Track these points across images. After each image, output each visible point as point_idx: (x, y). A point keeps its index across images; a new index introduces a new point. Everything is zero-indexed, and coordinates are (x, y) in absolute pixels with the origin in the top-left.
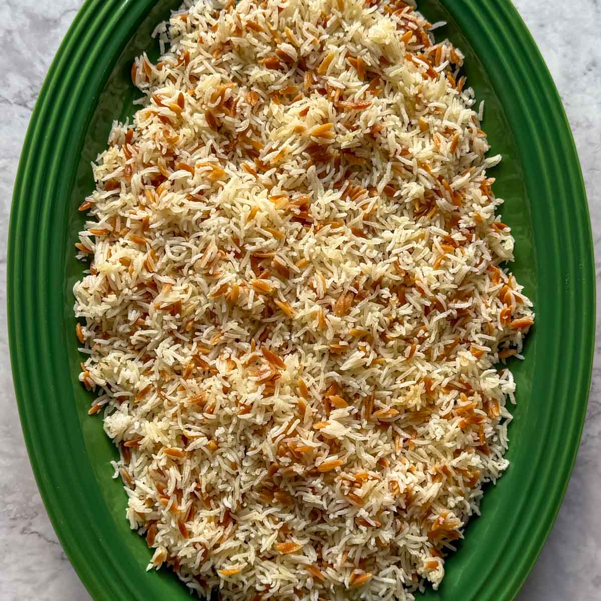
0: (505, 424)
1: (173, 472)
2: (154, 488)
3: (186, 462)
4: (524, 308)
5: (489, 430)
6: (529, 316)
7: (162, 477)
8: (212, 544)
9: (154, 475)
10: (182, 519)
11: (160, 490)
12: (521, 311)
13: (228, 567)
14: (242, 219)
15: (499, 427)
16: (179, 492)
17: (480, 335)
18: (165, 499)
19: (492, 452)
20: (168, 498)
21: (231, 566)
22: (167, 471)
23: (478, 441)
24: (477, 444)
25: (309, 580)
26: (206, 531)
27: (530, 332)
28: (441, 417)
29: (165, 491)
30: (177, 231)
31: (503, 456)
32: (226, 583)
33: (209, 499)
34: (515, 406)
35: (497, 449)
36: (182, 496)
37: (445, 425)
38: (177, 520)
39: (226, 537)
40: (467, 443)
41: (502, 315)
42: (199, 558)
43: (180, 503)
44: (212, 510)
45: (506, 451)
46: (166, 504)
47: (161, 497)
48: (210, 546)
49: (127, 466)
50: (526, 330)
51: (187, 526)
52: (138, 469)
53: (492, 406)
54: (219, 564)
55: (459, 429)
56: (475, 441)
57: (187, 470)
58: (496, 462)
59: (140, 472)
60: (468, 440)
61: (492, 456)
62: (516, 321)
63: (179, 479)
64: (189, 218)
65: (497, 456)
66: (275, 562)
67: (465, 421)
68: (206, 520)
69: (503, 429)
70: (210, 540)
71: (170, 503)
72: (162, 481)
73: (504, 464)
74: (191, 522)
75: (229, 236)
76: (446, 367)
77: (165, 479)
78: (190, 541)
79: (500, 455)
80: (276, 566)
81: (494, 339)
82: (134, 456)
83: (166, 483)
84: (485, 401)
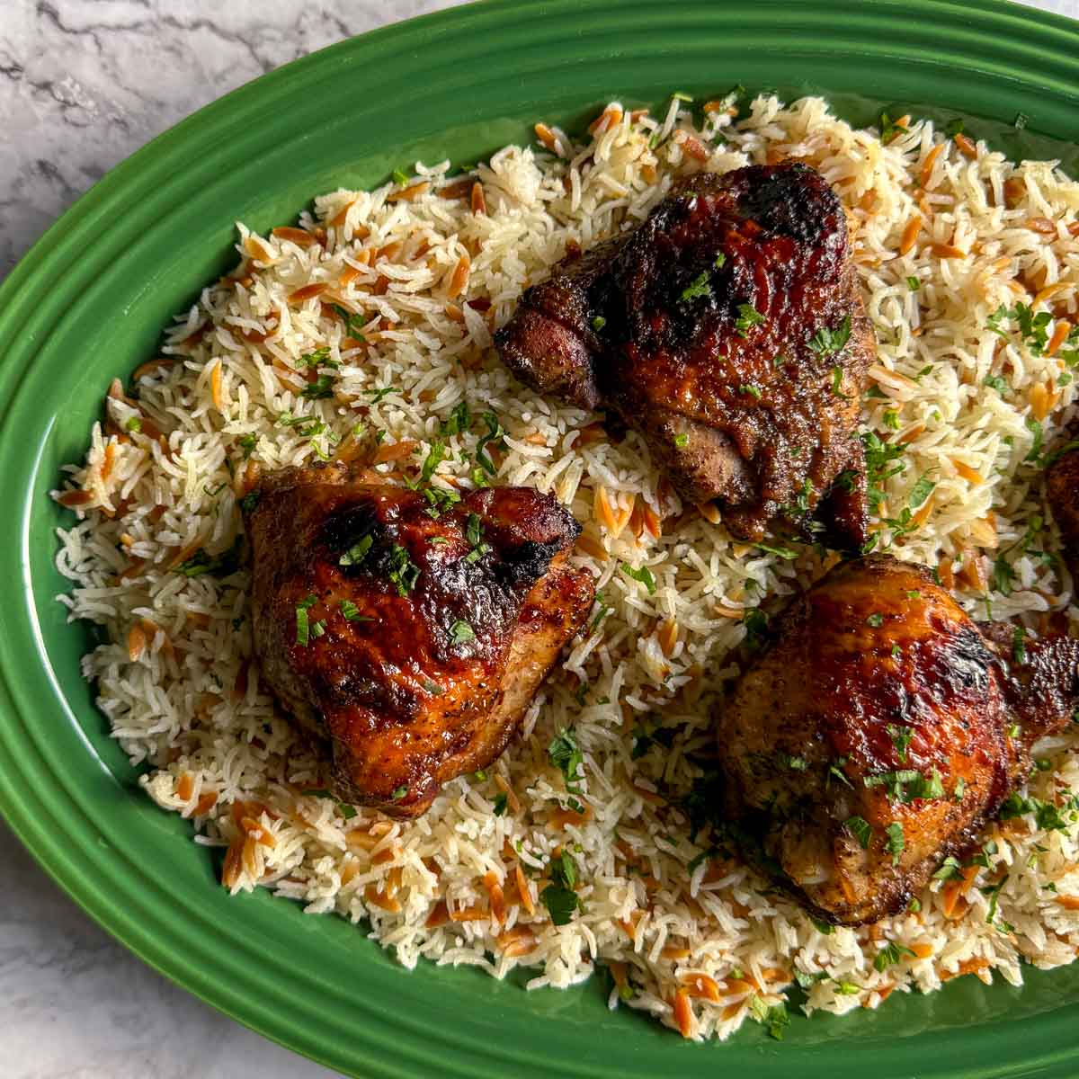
0: (484, 963)
1: (421, 275)
2: (391, 240)
3: (439, 303)
4: (714, 1022)
5: (476, 929)
6: (697, 1030)
7: (411, 255)
8: (274, 350)
9: (417, 238)
10: (326, 292)
11: (386, 251)
12: (708, 1014)
13: (225, 383)
14: (958, 451)
15: (480, 950)
16: (381, 287)
17: (664, 933)
18: (368, 258)
19: (431, 933)
20: (371, 264)
21: (227, 388)
22: (425, 264)
23: (457, 908)
24: (450, 906)
25: (175, 537)
26: (299, 337)
27: (666, 1029)
28: (507, 837)
29: (384, 258)
30: (931, 314)
31: (422, 955)
32: (196, 375)
33: (364, 344)
34: (522, 987)
35: (437, 944)
36: (373, 294)
37: (493, 845)
38: (325, 281)
39: (284, 375)
40: (453, 886)
41: (705, 979)
42: (247, 324)
43: (359, 287)
44: (341, 351)
45: (433, 962)
46: (359, 258)
47: (372, 251)
48: (270, 345)
49: (434, 191)
50: (670, 1022)
51: (313, 302)
52: (426, 212)
53: (524, 942)
54: (231, 364)
55: (483, 872)
56: (456, 902)
57: (423, 304)
58: (413, 942)
59: (420, 215)
60: (457, 890)
61: (423, 933)
62: (689, 1003)
63: (408, 288)
64: (960, 340)
65: (423, 942)
66: (220, 469)
67: (497, 887)
68: (321, 339)
69: (477, 959)
70: (281, 345)
71: (362, 267)
72: (403, 254)
73: (408, 958)
74: (319, 309)
75: (922, 423)
76: (605, 856)
77: (407, 260)
78: (282, 306)
79: (425, 948)
80: (211, 470)
81: (653, 958)
82: (453, 203)
83: (400, 261)
84: (534, 929)
